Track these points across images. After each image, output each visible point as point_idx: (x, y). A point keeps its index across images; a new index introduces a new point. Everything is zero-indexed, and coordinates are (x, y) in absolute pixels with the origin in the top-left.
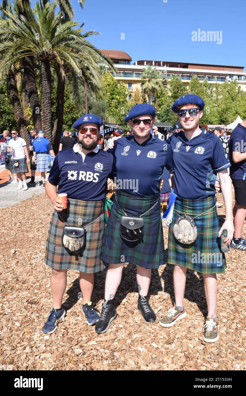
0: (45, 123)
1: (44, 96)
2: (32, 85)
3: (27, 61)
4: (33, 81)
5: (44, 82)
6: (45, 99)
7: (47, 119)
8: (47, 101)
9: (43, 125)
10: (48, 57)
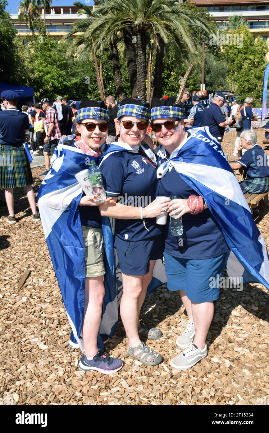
0: (139, 91)
1: (139, 65)
2: (131, 54)
3: (127, 30)
4: (131, 50)
5: (140, 52)
6: (140, 68)
7: (141, 88)
8: (142, 70)
9: (137, 93)
10: (144, 27)
